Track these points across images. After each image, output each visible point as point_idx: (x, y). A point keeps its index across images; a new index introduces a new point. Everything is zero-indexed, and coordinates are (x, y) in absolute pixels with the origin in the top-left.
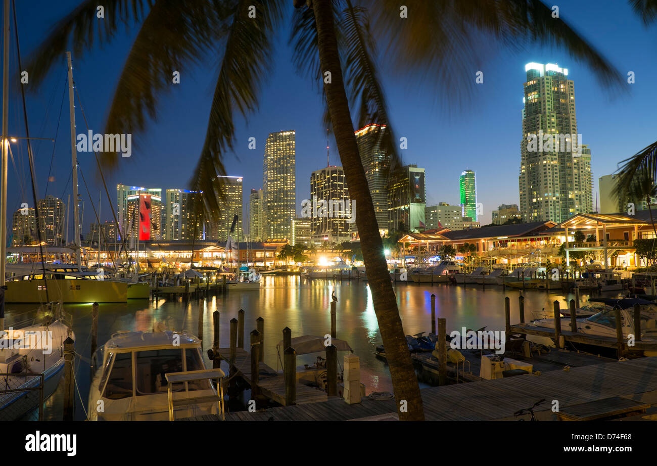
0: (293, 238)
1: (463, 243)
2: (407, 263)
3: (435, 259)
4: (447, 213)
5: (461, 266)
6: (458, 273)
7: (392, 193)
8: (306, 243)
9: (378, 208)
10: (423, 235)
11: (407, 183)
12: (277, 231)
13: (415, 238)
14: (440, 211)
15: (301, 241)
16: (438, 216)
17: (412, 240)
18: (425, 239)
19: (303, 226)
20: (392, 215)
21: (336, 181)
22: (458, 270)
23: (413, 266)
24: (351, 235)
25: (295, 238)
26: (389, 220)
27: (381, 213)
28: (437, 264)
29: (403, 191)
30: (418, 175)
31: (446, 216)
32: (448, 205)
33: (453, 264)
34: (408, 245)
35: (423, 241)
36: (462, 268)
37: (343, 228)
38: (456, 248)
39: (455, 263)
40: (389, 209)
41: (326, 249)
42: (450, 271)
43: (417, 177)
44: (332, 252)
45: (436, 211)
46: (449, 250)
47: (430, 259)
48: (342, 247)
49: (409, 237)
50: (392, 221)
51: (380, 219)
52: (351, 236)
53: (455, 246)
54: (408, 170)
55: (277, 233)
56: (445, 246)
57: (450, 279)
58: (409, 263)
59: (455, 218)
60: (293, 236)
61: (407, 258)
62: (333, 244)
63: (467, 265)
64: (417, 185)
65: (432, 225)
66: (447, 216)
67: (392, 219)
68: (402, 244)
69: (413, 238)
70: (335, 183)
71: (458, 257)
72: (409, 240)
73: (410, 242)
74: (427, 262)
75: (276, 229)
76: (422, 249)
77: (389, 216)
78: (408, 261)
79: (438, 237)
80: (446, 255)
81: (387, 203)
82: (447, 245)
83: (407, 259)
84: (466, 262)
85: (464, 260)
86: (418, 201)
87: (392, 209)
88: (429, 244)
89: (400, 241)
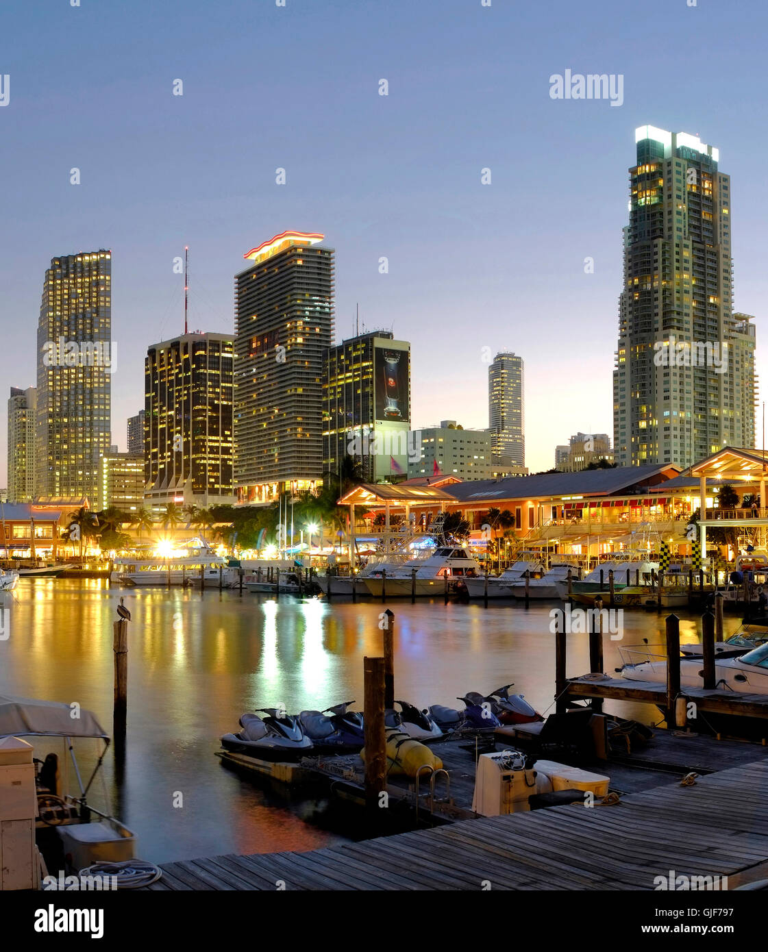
0: (105, 498)
1: (487, 509)
2: (358, 555)
3: (423, 545)
4: (458, 445)
5: (481, 560)
6: (474, 575)
7: (334, 394)
8: (133, 508)
9: (299, 430)
10: (396, 489)
11: (368, 373)
12: (67, 482)
13: (378, 495)
14: (441, 440)
15: (122, 505)
16: (439, 451)
17: (371, 500)
18: (400, 498)
19: (127, 470)
20: (333, 446)
21: (205, 368)
22: (472, 570)
23: (372, 559)
24: (237, 492)
25: (109, 497)
26: (326, 458)
27: (307, 441)
28: (427, 555)
29: (359, 392)
30: (394, 357)
31: (455, 452)
32: (460, 427)
33: (461, 554)
34: (361, 512)
35: (396, 503)
36: (484, 563)
37: (219, 474)
38: (471, 519)
39: (467, 552)
40: (327, 433)
41: (174, 522)
42: (456, 571)
43: (392, 362)
44: (187, 528)
45: (432, 440)
46: (453, 524)
47: (412, 546)
48: (210, 516)
49: (365, 494)
50: (332, 461)
51: (306, 455)
52: (235, 494)
53: (468, 515)
54: (372, 343)
55: (67, 485)
56: (446, 514)
57: (455, 588)
58: (364, 553)
59: (476, 457)
60: (105, 493)
61: (360, 542)
62: (191, 510)
63: (494, 558)
64: (390, 379)
65: (423, 471)
66: (458, 452)
67: (333, 456)
68: (347, 508)
69: (374, 496)
70: (202, 371)
71: (475, 540)
72: (364, 499)
73: (367, 503)
74: (405, 551)
75: (67, 478)
76: (395, 520)
77: (326, 447)
78: (363, 548)
79: (432, 494)
80: (447, 536)
81: (321, 419)
82: (451, 513)
83: (359, 546)
84: (492, 550)
85: (488, 547)
86: (392, 417)
87: (333, 432)
88: (412, 509)
89: (344, 501)
